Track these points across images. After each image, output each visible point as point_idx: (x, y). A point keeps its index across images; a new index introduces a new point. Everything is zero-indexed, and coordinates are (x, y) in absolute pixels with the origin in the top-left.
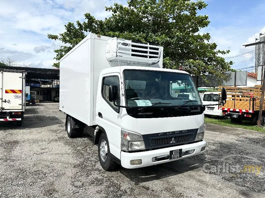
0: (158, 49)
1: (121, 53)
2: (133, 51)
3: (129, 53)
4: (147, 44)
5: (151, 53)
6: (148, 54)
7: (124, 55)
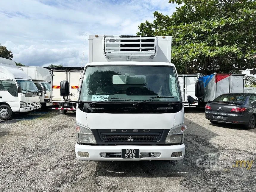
0: (153, 41)
1: (109, 49)
2: (122, 46)
3: (118, 48)
4: (139, 37)
5: (143, 45)
6: (141, 47)
7: (112, 52)
